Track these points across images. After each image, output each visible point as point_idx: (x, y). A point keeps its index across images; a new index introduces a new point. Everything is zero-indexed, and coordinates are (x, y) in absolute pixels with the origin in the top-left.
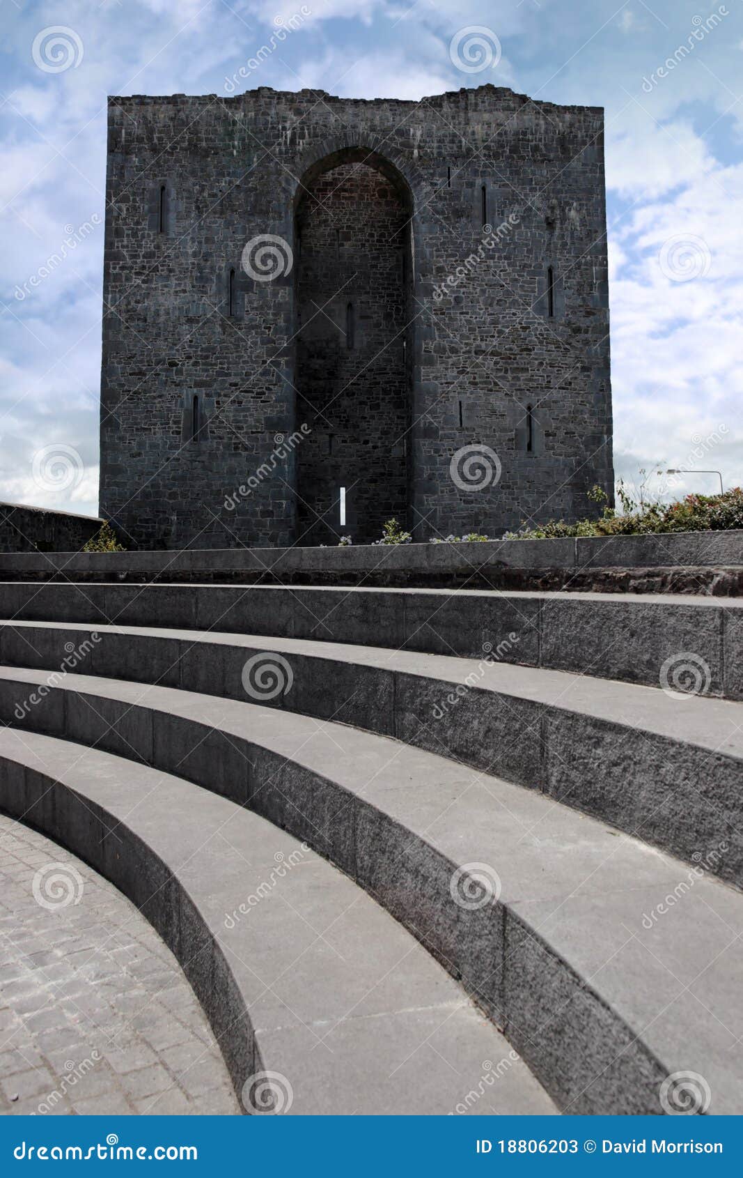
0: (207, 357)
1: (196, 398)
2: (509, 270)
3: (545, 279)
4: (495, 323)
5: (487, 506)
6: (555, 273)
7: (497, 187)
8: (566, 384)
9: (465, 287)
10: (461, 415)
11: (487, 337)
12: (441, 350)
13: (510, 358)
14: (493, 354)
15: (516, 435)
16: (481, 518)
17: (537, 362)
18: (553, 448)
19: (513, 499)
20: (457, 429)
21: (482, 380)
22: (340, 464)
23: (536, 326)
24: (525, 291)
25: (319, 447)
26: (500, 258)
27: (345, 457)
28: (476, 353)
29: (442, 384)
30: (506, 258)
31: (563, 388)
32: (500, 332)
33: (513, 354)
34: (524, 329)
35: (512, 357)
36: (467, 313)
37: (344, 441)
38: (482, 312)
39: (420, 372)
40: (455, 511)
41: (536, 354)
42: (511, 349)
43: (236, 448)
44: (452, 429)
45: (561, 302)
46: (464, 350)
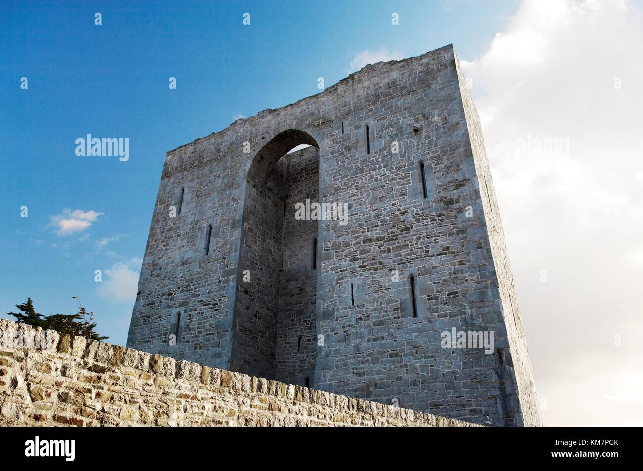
0: (188, 286)
1: (179, 315)
2: (387, 174)
3: (417, 172)
4: (378, 216)
5: (377, 377)
6: (426, 164)
7: (376, 122)
8: (443, 250)
9: (355, 195)
10: (352, 295)
11: (372, 227)
12: (336, 247)
13: (392, 240)
14: (378, 240)
15: (401, 304)
16: (372, 389)
17: (415, 237)
18: (437, 311)
19: (401, 367)
20: (350, 308)
21: (369, 263)
22: (305, 358)
23: (412, 208)
24: (401, 185)
25: (291, 347)
26: (380, 168)
27: (309, 352)
28: (364, 242)
29: (338, 273)
30: (385, 166)
31: (442, 254)
32: (384, 221)
33: (395, 236)
34: (403, 213)
35: (394, 238)
36: (356, 214)
37: (309, 340)
38: (367, 210)
39: (321, 267)
40: (348, 384)
41: (414, 231)
42: (392, 232)
43: (196, 348)
44: (345, 308)
45: (432, 184)
46: (354, 242)
